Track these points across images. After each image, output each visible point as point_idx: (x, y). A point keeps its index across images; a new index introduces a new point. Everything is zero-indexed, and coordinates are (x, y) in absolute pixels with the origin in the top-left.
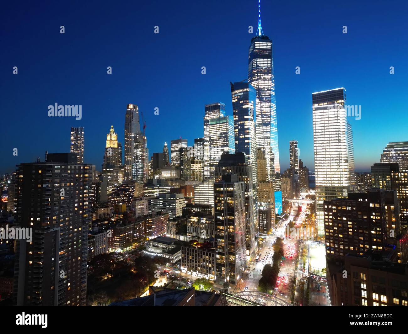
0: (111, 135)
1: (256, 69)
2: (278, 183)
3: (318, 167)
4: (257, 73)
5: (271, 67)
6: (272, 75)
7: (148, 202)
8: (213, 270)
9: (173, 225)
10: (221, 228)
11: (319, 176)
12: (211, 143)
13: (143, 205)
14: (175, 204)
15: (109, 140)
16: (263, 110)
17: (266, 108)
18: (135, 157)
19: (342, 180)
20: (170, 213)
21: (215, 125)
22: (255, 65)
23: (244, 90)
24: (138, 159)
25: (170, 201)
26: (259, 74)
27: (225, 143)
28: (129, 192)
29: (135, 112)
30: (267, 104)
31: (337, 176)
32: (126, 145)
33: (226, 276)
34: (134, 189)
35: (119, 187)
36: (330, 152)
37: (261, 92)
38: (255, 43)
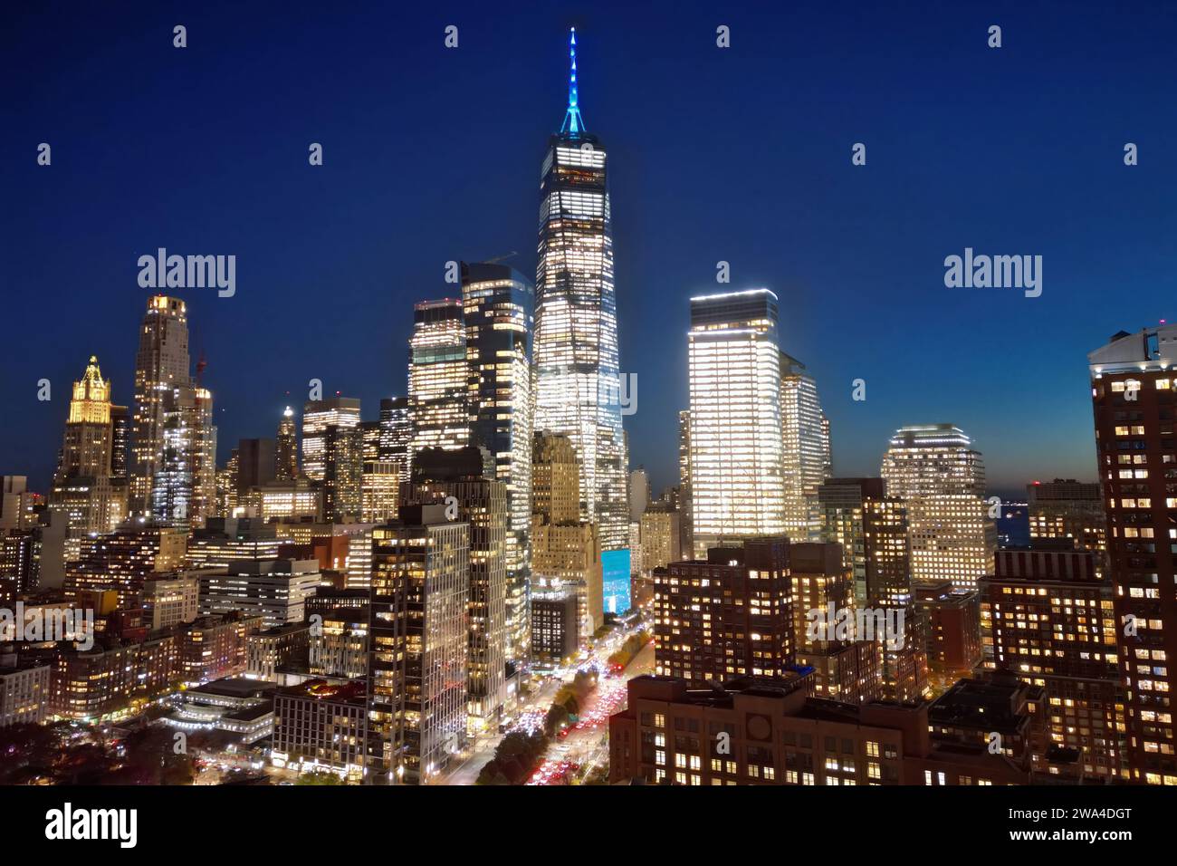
0: (88, 384)
1: (561, 220)
2: (619, 528)
3: (701, 486)
4: (563, 229)
5: (603, 217)
6: (605, 238)
7: (198, 585)
8: (361, 753)
9: (268, 647)
10: (389, 641)
11: (701, 508)
12: (419, 416)
13: (180, 593)
14: (287, 589)
15: (80, 400)
16: (577, 329)
17: (586, 323)
18: (164, 452)
19: (762, 520)
20: (269, 615)
21: (432, 367)
22: (556, 209)
23: (497, 284)
24: (176, 459)
25: (275, 581)
26: (570, 234)
27: (460, 418)
28: (139, 558)
29: (175, 319)
30: (591, 315)
31: (748, 508)
32: (138, 417)
33: (392, 764)
34: (156, 548)
35: (105, 542)
36: (731, 447)
37: (573, 282)
38: (558, 149)
